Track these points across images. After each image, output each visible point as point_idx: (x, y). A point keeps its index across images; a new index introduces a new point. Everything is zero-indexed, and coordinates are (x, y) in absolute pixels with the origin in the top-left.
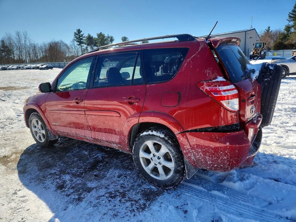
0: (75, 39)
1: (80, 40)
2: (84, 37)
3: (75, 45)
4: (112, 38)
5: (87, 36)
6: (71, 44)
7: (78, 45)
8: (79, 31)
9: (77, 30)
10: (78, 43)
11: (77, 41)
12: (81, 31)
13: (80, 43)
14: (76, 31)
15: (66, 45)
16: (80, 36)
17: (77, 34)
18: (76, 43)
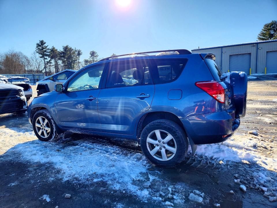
0: (38, 50)
1: (43, 52)
2: (48, 49)
3: (37, 58)
4: (79, 52)
5: (51, 48)
6: (32, 56)
7: (41, 57)
8: (42, 43)
9: (40, 41)
10: (41, 56)
11: (39, 53)
12: (45, 43)
13: (43, 55)
14: (38, 42)
15: (26, 57)
16: (43, 48)
17: (40, 46)
18: (38, 56)
